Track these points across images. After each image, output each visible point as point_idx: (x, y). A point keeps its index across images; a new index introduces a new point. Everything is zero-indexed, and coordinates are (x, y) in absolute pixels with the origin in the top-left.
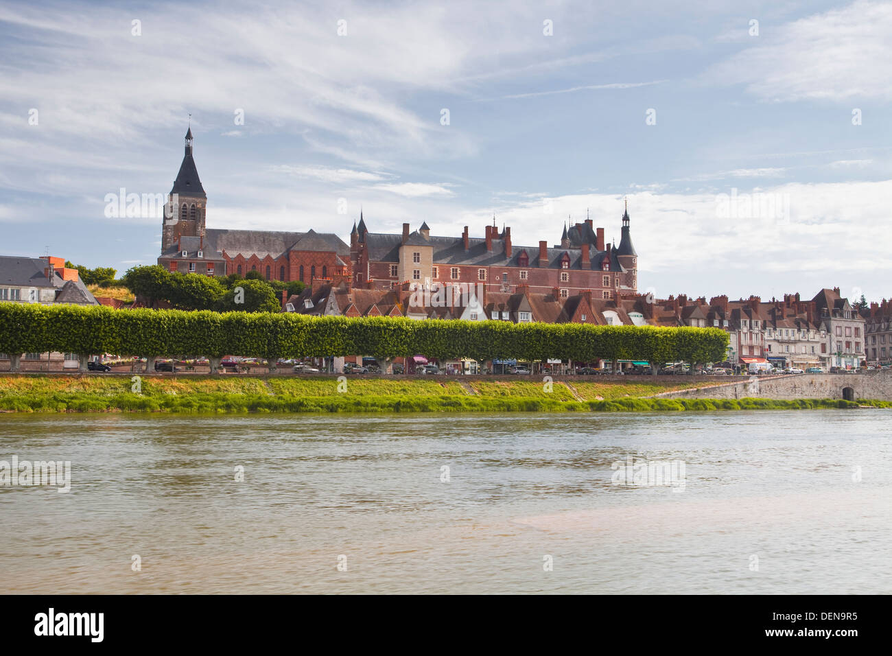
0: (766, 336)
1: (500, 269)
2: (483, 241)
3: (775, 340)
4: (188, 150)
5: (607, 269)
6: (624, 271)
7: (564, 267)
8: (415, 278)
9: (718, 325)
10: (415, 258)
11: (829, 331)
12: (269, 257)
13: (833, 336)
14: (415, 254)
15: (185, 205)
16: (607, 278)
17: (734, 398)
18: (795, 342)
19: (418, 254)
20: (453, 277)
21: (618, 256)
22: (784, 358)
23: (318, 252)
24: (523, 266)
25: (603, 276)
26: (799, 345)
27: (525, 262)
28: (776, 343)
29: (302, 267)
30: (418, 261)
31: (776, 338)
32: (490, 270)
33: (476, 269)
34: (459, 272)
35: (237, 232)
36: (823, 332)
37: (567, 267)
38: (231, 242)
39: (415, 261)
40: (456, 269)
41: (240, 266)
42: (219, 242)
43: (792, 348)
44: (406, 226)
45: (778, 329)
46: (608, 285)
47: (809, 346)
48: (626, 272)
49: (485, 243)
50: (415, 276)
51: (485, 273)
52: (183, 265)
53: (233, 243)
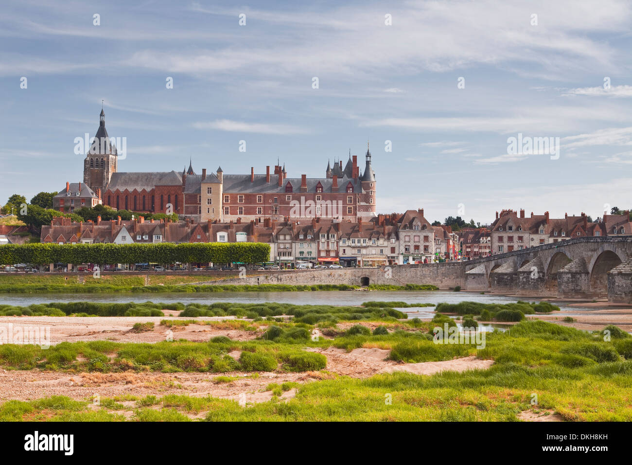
0: (341, 243)
1: (273, 195)
2: (265, 176)
3: (348, 246)
4: (102, 124)
5: (351, 192)
6: (364, 192)
7: (318, 191)
8: (208, 204)
9: (303, 238)
10: (208, 191)
11: (398, 238)
12: (144, 190)
13: (402, 242)
14: (208, 188)
15: (97, 159)
16: (351, 197)
17: (257, 284)
18: (365, 247)
19: (211, 188)
20: (240, 202)
21: (362, 182)
22: (356, 257)
23: (172, 186)
24: (289, 192)
25: (348, 196)
26: (368, 249)
27: (290, 189)
28: (350, 248)
29: (162, 196)
30: (211, 193)
31: (350, 244)
32: (265, 195)
33: (255, 196)
34: (244, 198)
35: (131, 173)
36: (394, 240)
37: (321, 191)
38: (126, 181)
39: (208, 193)
40: (242, 196)
41: (126, 196)
42: (119, 181)
43: (364, 251)
44: (204, 171)
45: (351, 239)
46: (351, 202)
47: (378, 250)
48: (365, 193)
49: (266, 177)
50: (208, 202)
51: (262, 198)
52: (68, 201)
53: (127, 181)
